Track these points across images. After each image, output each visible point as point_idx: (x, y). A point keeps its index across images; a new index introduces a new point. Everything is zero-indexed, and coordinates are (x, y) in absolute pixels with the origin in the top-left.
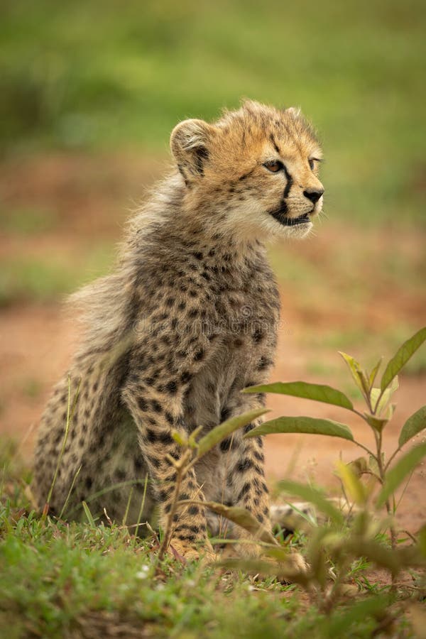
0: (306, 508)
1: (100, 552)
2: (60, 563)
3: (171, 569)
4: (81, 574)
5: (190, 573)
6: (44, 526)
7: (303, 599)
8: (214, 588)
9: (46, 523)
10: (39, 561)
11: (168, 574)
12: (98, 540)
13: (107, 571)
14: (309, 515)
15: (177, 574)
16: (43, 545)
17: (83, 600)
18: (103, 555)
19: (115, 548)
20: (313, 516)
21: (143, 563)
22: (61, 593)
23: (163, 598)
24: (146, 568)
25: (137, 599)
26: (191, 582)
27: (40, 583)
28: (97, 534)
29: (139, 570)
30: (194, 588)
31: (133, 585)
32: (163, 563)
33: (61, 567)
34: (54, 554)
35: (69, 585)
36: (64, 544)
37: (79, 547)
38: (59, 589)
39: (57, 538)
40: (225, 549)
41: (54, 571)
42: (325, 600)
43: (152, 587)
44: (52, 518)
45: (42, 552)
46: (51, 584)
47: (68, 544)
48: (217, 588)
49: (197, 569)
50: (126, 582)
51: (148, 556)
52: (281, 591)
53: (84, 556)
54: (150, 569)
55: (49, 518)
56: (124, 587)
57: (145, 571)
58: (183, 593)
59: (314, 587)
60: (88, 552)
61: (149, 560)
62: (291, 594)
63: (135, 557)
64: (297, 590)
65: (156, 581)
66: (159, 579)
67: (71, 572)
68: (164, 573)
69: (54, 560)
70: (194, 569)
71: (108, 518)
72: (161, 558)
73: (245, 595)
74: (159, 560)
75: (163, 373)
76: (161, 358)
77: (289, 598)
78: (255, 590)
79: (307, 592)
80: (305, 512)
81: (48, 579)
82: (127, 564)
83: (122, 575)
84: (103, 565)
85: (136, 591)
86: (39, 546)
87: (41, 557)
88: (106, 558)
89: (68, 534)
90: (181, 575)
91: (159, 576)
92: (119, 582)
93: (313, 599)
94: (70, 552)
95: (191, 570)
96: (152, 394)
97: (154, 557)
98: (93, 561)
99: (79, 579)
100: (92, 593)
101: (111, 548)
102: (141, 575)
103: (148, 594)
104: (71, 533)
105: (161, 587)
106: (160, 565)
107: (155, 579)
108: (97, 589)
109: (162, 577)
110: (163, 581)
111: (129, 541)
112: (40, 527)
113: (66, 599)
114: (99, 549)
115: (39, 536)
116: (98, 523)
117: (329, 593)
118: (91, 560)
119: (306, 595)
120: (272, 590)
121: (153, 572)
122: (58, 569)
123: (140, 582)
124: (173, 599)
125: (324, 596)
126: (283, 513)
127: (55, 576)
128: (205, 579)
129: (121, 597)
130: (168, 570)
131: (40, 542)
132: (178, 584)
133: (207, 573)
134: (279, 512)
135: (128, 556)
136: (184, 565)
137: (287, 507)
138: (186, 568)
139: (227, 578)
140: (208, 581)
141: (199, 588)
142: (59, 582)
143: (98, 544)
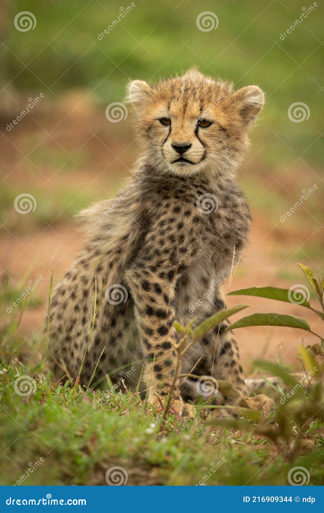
0: (276, 381)
1: (118, 413)
2: (88, 421)
3: (172, 426)
4: (103, 429)
5: (186, 430)
6: (76, 393)
7: (273, 450)
8: (205, 440)
9: (78, 391)
10: (72, 419)
11: (170, 430)
12: (117, 404)
13: (124, 427)
14: (278, 386)
15: (177, 430)
16: (75, 407)
17: (106, 450)
18: (121, 415)
19: (130, 410)
20: (281, 387)
21: (151, 421)
22: (89, 444)
23: (165, 449)
24: (153, 425)
25: (146, 449)
26: (187, 437)
27: (73, 437)
28: (116, 399)
29: (148, 426)
30: (190, 441)
31: (143, 438)
32: (167, 422)
33: (89, 424)
34: (83, 414)
35: (95, 438)
36: (91, 407)
37: (103, 409)
38: (87, 441)
39: (86, 402)
40: (213, 412)
41: (84, 427)
42: (289, 451)
43: (158, 440)
44: (82, 386)
45: (74, 412)
46: (81, 436)
47: (94, 407)
48: (207, 441)
49: (192, 426)
50: (138, 436)
51: (155, 416)
52: (256, 444)
53: (106, 416)
54: (157, 426)
55: (80, 387)
56: (136, 440)
57: (152, 428)
58: (181, 444)
59: (280, 440)
60: (109, 413)
61: (156, 420)
62: (264, 447)
63: (145, 417)
64: (268, 443)
65: (161, 435)
66: (163, 434)
67: (96, 428)
68: (166, 430)
69: (83, 419)
70: (190, 427)
71: (125, 387)
72: (165, 418)
73: (229, 447)
74: (163, 420)
75: (166, 263)
76: (166, 251)
77: (262, 449)
78: (236, 443)
79: (275, 445)
80: (275, 384)
81: (78, 433)
82: (139, 422)
83: (135, 431)
84: (121, 423)
85: (145, 443)
86: (73, 408)
87: (73, 416)
88: (123, 417)
89: (95, 399)
90: (180, 431)
91: (163, 432)
92: (132, 436)
93: (280, 451)
94: (95, 412)
95: (188, 427)
96: (155, 279)
97: (160, 417)
98: (113, 419)
99: (102, 434)
100: (112, 444)
101: (127, 410)
102: (150, 431)
103: (154, 445)
104: (96, 398)
105: (164, 440)
106: (164, 423)
107: (160, 434)
108: (115, 441)
109: (166, 432)
110: (166, 435)
111: (140, 404)
112: (73, 393)
113: (91, 448)
114: (118, 410)
115: (72, 401)
116: (117, 391)
117: (292, 446)
118: (111, 419)
119: (274, 447)
120: (249, 443)
121: (159, 428)
122: (86, 426)
123: (148, 436)
124: (174, 449)
125: (289, 449)
126: (258, 385)
127: (84, 431)
128: (198, 434)
129: (134, 447)
130: (170, 427)
131: (73, 405)
132: (178, 437)
133: (200, 430)
134: (255, 384)
135: (140, 416)
136: (182, 423)
137: (262, 380)
138: (183, 426)
139: (215, 433)
140: (200, 436)
141: (193, 441)
142: (87, 435)
143: (117, 407)
